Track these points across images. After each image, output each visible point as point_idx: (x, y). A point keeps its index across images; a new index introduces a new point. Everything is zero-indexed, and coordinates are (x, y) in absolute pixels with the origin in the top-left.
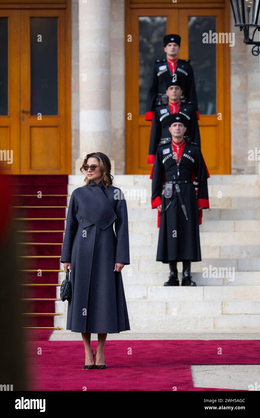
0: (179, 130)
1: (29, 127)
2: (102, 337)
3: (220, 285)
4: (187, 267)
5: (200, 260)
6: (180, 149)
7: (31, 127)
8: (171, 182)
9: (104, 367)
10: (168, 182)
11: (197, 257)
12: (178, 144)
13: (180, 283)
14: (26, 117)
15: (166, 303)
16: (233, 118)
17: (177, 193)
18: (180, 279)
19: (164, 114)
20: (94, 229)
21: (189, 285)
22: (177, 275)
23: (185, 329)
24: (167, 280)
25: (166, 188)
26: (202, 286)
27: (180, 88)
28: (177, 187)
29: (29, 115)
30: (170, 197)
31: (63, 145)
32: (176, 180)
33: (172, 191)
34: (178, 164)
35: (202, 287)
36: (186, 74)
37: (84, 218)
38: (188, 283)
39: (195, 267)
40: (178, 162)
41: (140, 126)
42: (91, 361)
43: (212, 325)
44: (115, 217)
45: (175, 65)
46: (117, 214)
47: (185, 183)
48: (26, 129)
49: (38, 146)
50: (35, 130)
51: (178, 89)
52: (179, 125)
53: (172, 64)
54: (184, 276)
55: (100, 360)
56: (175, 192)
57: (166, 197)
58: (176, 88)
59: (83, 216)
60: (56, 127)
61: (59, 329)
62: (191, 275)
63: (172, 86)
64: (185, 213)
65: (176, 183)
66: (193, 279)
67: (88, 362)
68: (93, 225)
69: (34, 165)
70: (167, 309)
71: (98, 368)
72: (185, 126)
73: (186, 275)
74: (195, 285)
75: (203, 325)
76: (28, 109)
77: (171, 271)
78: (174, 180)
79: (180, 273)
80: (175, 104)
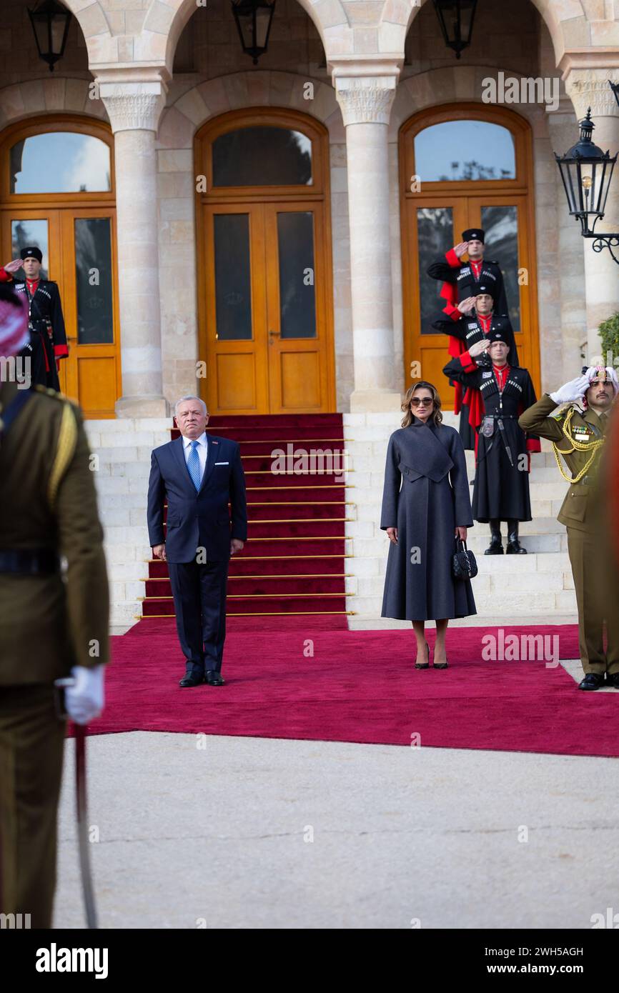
0: (500, 351)
1: (279, 353)
2: (441, 624)
3: (557, 552)
4: (513, 529)
5: (531, 519)
6: (503, 375)
7: (282, 353)
8: (492, 416)
9: (446, 666)
10: (488, 415)
11: (527, 516)
12: (500, 368)
13: (505, 550)
14: (276, 340)
15: (490, 578)
16: (542, 336)
17: (499, 430)
18: (504, 544)
19: (472, 330)
20: (426, 481)
21: (517, 552)
22: (501, 540)
23: (517, 610)
24: (488, 546)
25: (485, 424)
26: (533, 553)
27: (490, 297)
28: (500, 423)
29: (279, 337)
30: (490, 435)
31: (323, 375)
32: (499, 414)
33: (493, 428)
34: (501, 394)
35: (535, 555)
36: (494, 278)
37: (410, 469)
38: (516, 550)
39: (524, 528)
40: (501, 391)
41: (422, 349)
42: (425, 658)
43: (553, 604)
44: (452, 465)
45: (478, 267)
46: (453, 461)
47: (510, 418)
48: (275, 355)
49: (292, 376)
50: (287, 356)
51: (489, 298)
52: (500, 344)
53: (476, 267)
54: (509, 541)
55: (440, 656)
56: (497, 430)
57: (485, 435)
58: (486, 297)
59: (409, 466)
60: (315, 352)
61: (353, 614)
62: (519, 540)
63: (481, 295)
64: (510, 458)
65: (499, 418)
66: (522, 545)
67: (421, 659)
68: (423, 477)
69: (287, 401)
70: (491, 584)
71: (436, 668)
72: (508, 346)
73: (513, 540)
74: (525, 552)
75: (541, 605)
76: (278, 330)
77: (493, 535)
78: (497, 414)
79: (505, 537)
80: (485, 318)
